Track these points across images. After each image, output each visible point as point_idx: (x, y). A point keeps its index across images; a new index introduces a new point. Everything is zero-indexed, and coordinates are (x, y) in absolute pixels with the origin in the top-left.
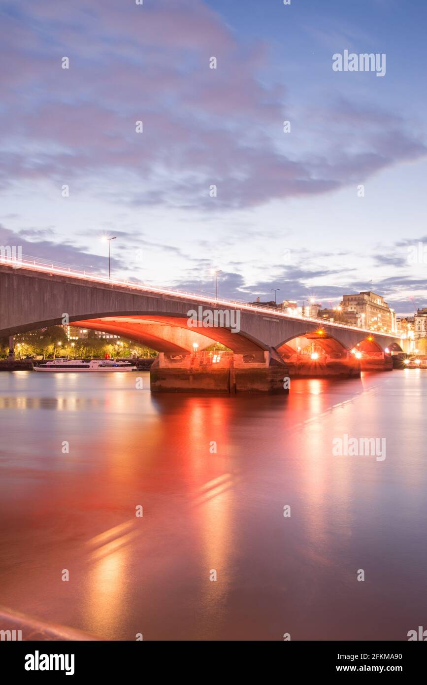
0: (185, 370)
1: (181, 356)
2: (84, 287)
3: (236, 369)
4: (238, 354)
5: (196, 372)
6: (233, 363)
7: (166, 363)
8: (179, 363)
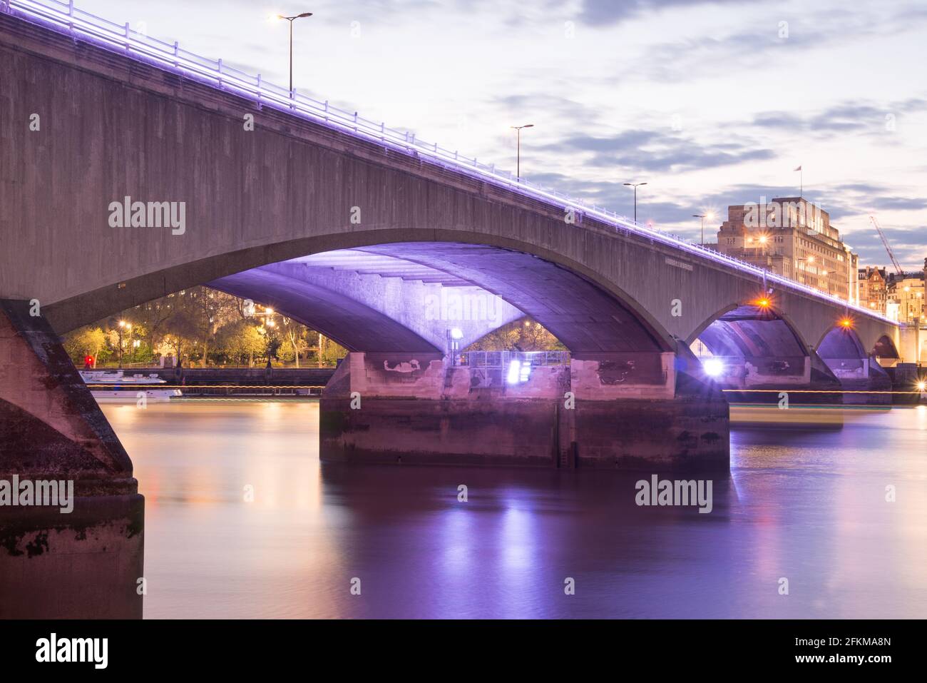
3: (577, 400)
4: (583, 359)
5: (458, 408)
6: (570, 385)
7: (370, 382)
8: (408, 382)
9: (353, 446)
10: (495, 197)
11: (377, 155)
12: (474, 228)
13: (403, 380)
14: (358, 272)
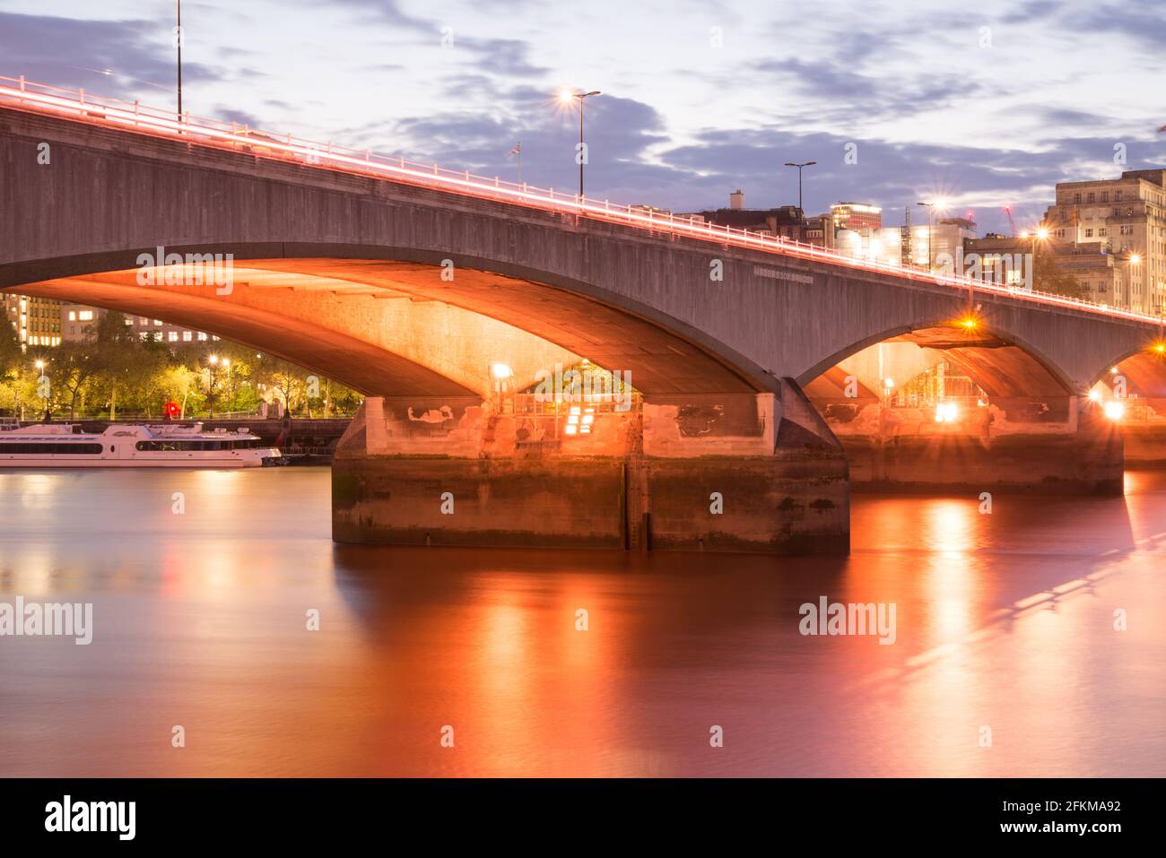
0: (462, 463)
1: (446, 409)
2: (80, 149)
3: (650, 458)
4: (659, 403)
5: (500, 469)
6: (642, 437)
7: (391, 435)
8: (438, 436)
9: (369, 521)
13: (431, 433)
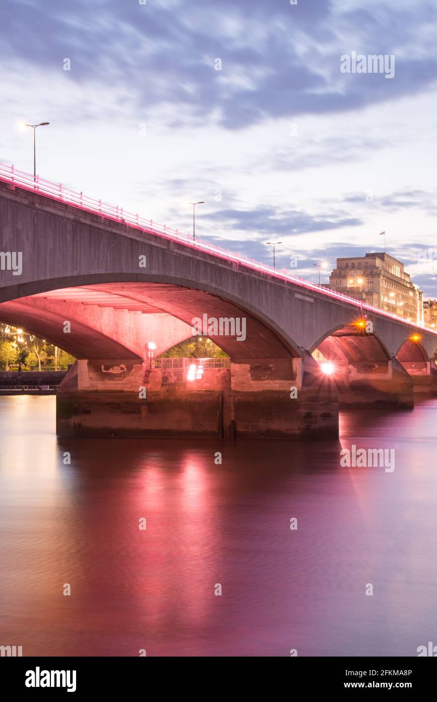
3: (235, 392)
4: (240, 363)
5: (153, 398)
6: (230, 381)
7: (92, 380)
8: (119, 380)
9: (80, 425)
10: (179, 251)
11: (97, 222)
12: (164, 272)
13: (115, 379)
14: (83, 303)
